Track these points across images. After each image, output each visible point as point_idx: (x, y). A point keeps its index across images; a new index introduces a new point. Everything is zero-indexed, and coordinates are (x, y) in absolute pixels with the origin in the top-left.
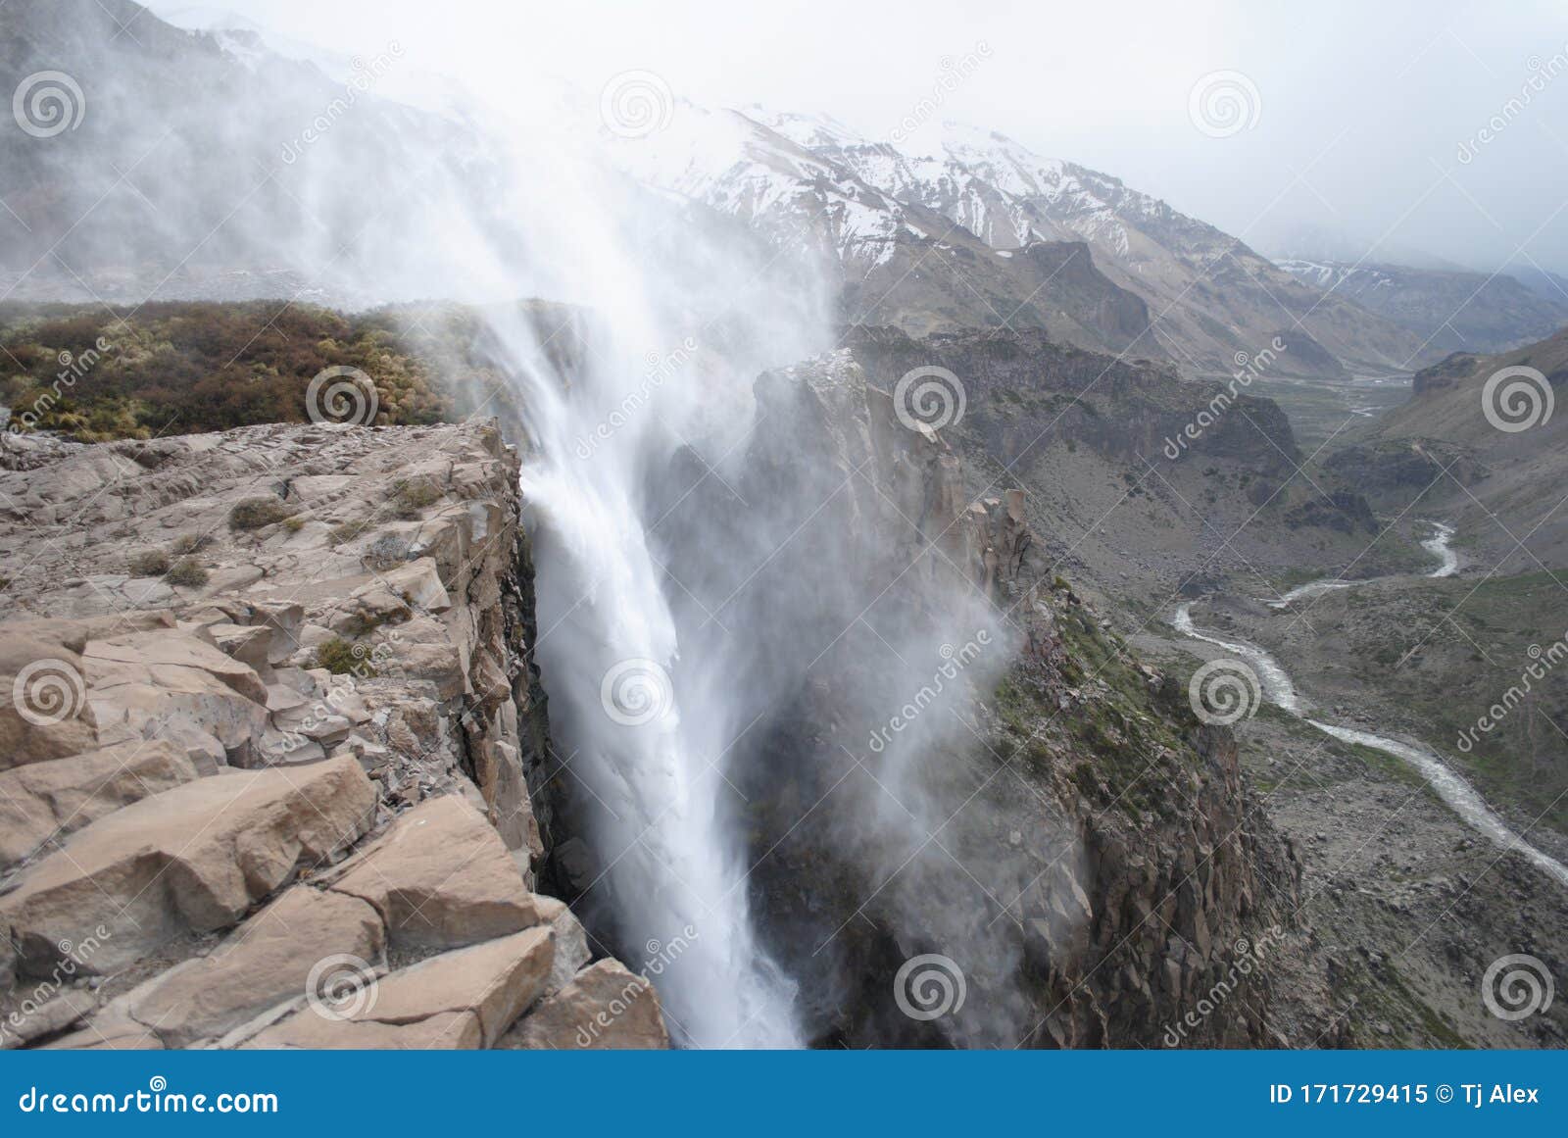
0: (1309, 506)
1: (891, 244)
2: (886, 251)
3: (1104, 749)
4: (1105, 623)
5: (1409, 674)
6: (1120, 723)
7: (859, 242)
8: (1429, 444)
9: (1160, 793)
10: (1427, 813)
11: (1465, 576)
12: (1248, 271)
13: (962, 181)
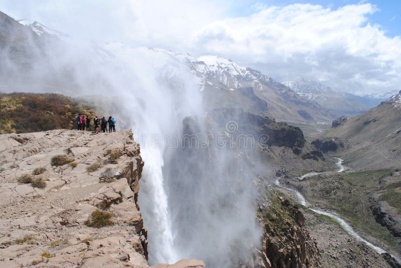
0: (308, 154)
1: (204, 86)
2: (202, 88)
3: (272, 220)
4: (270, 185)
5: (334, 196)
6: (276, 213)
8: (336, 139)
9: (287, 232)
10: (340, 232)
11: (346, 172)
12: (291, 95)
13: (221, 71)
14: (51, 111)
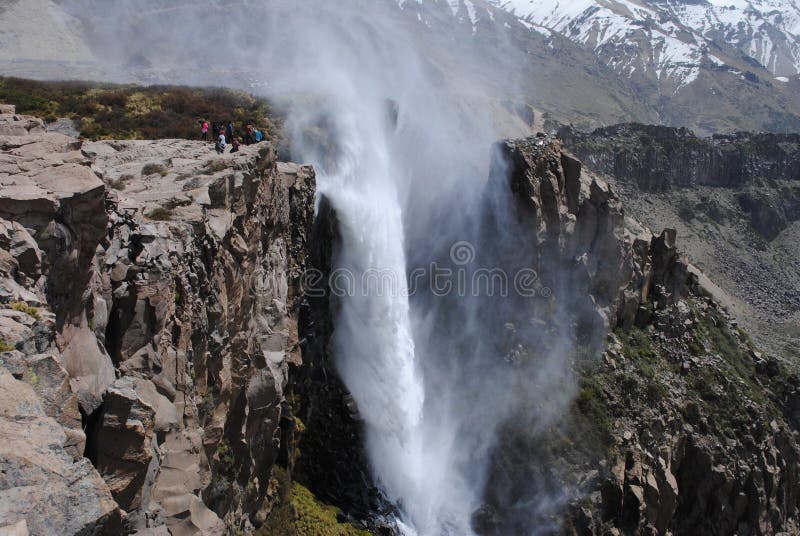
1: (697, 69)
2: (692, 74)
3: (710, 398)
6: (724, 383)
7: (672, 67)
9: (744, 429)
13: (756, 24)
14: (207, 118)
